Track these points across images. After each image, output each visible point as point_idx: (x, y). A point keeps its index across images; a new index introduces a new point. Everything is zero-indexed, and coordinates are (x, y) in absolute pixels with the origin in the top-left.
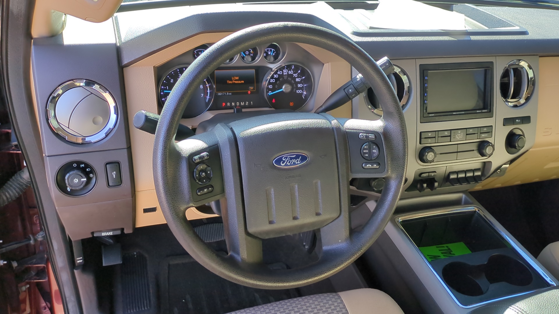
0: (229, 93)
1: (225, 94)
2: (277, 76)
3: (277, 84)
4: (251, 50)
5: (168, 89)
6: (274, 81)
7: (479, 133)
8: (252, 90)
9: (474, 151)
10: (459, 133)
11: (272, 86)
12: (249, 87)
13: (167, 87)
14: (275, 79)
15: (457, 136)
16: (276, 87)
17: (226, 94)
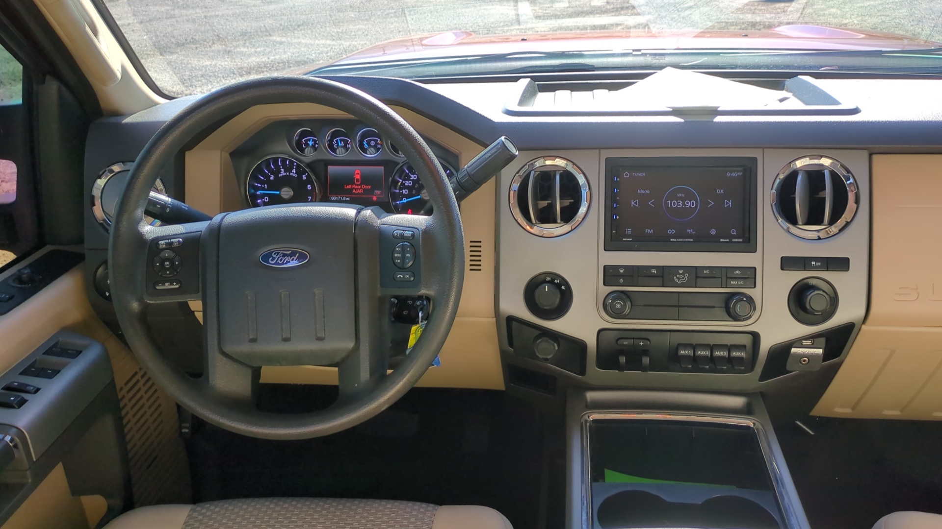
0: (346, 197)
1: (340, 199)
2: (415, 177)
3: (415, 189)
4: (378, 140)
5: (266, 188)
6: (410, 183)
7: (724, 278)
8: (379, 195)
9: (716, 308)
10: (680, 274)
11: (407, 190)
12: (375, 191)
13: (266, 185)
14: (413, 180)
15: (677, 278)
16: (414, 192)
17: (343, 198)
